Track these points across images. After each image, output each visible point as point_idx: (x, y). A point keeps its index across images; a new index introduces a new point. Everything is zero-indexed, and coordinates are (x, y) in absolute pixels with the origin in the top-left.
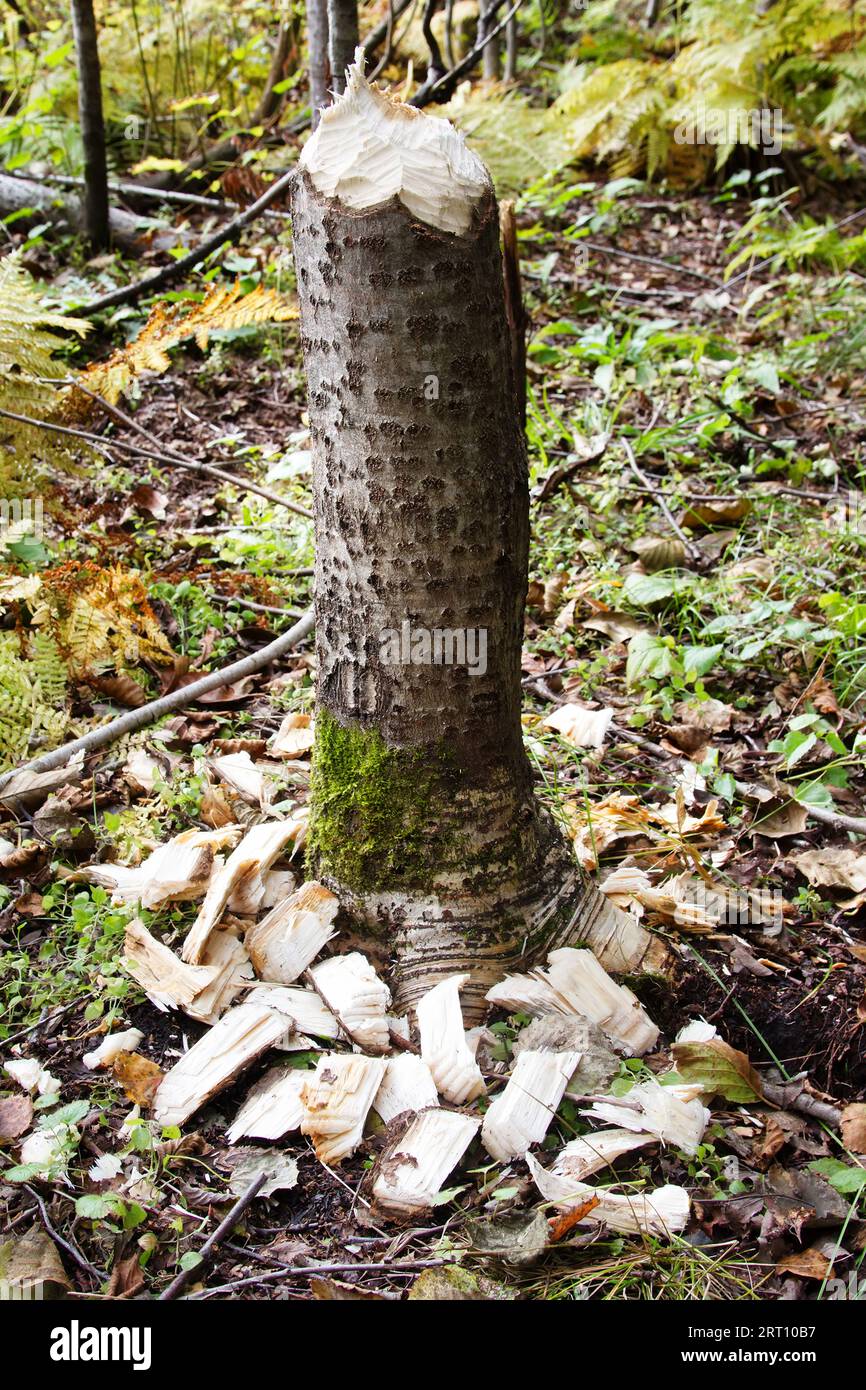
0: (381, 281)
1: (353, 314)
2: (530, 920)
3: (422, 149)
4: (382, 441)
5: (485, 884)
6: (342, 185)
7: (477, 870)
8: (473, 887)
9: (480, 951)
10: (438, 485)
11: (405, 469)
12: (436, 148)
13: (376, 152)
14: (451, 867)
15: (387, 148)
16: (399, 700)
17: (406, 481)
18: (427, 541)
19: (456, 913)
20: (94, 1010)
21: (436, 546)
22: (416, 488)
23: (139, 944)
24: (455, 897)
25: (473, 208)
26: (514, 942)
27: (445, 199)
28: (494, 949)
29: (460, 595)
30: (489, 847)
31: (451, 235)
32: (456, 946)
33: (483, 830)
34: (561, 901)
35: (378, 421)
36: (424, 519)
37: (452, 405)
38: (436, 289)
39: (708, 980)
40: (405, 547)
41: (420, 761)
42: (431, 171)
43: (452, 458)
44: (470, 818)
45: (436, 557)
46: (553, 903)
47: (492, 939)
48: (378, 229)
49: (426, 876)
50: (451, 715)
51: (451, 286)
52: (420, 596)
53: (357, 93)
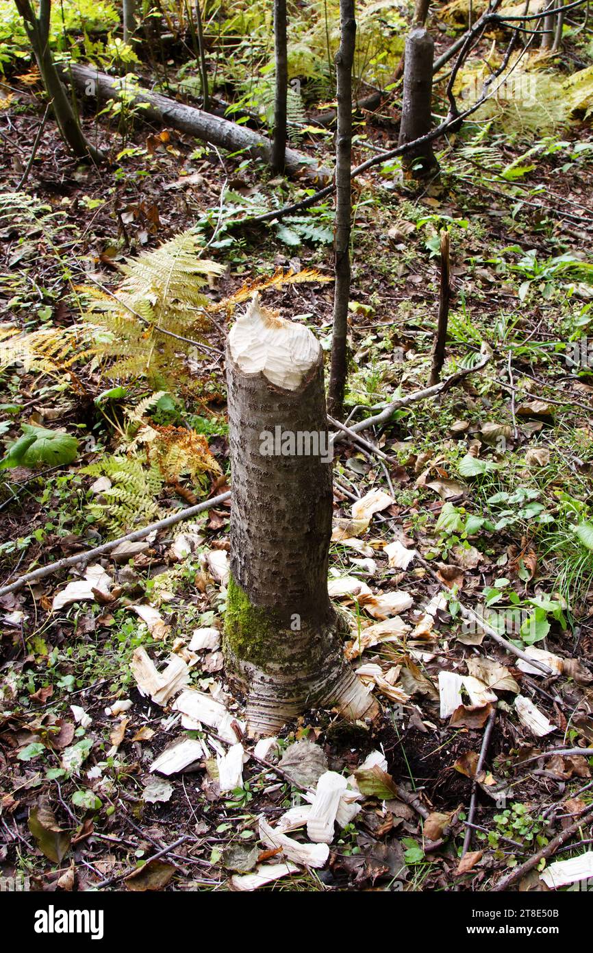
0: (253, 407)
1: (242, 416)
2: (311, 688)
3: (280, 346)
4: (253, 475)
5: (290, 670)
6: (240, 358)
7: (287, 664)
8: (285, 671)
9: (283, 700)
10: (277, 499)
11: (263, 490)
12: (287, 346)
13: (256, 346)
14: (275, 661)
15: (263, 345)
16: (256, 585)
17: (262, 495)
18: (271, 522)
19: (275, 681)
20: (113, 688)
21: (275, 526)
22: (267, 499)
23: (139, 659)
24: (275, 674)
25: (303, 377)
26: (302, 697)
27: (288, 372)
28: (291, 700)
29: (285, 547)
30: (293, 655)
31: (289, 391)
32: (272, 696)
33: (291, 647)
34: (329, 681)
35: (252, 466)
36: (270, 512)
37: (285, 466)
38: (279, 414)
39: (393, 731)
40: (260, 522)
41: (263, 614)
42: (282, 358)
43: (285, 489)
44: (286, 641)
45: (274, 529)
46: (325, 681)
47: (290, 695)
48: (252, 384)
49: (263, 662)
50: (279, 597)
51: (287, 414)
52: (267, 544)
53: (252, 315)
